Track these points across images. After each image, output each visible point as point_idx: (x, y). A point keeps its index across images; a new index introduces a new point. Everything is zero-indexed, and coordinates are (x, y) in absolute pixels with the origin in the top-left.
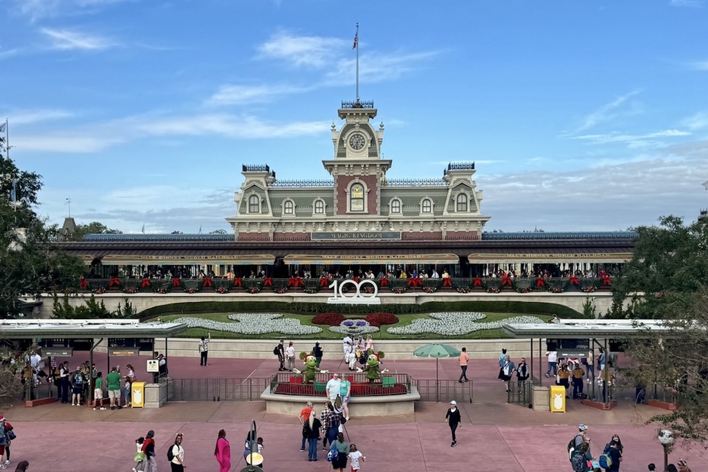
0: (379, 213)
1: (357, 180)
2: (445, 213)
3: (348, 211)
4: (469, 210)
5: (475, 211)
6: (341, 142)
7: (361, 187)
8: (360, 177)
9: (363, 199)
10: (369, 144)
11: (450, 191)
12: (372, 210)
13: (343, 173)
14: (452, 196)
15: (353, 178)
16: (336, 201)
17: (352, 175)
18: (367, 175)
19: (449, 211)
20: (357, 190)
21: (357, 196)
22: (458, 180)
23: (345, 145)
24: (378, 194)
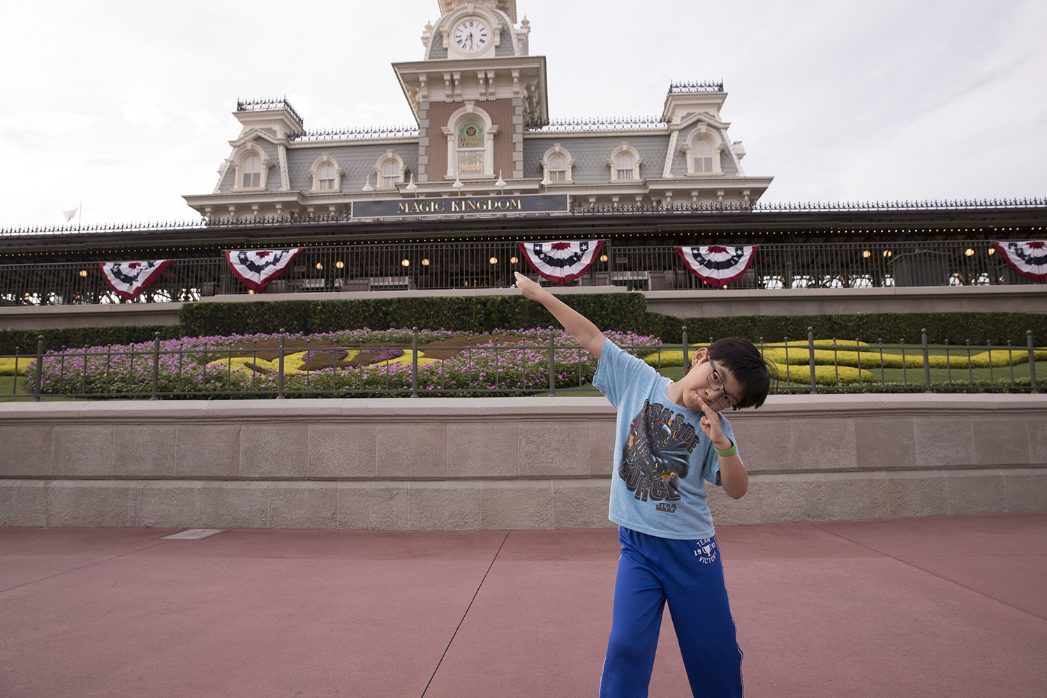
1: (469, 108)
2: (668, 177)
3: (450, 174)
4: (719, 172)
6: (439, 37)
7: (478, 127)
8: (477, 103)
9: (484, 151)
10: (498, 39)
11: (675, 136)
12: (506, 173)
13: (440, 95)
14: (679, 146)
15: (462, 104)
16: (424, 159)
17: (458, 99)
18: (491, 98)
20: (472, 132)
23: (445, 41)
24: (518, 139)
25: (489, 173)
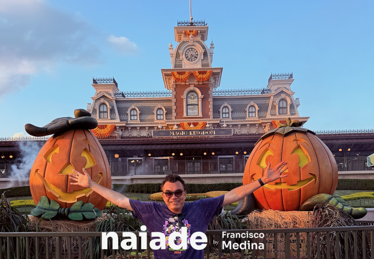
1: (192, 88)
2: (269, 116)
3: (185, 115)
4: (289, 113)
6: (178, 55)
7: (195, 95)
8: (195, 85)
9: (198, 105)
11: (272, 98)
12: (205, 115)
14: (274, 103)
17: (187, 84)
19: (271, 115)
20: (192, 97)
21: (192, 103)
22: (278, 88)
23: (181, 57)
24: (211, 100)
25: (201, 115)
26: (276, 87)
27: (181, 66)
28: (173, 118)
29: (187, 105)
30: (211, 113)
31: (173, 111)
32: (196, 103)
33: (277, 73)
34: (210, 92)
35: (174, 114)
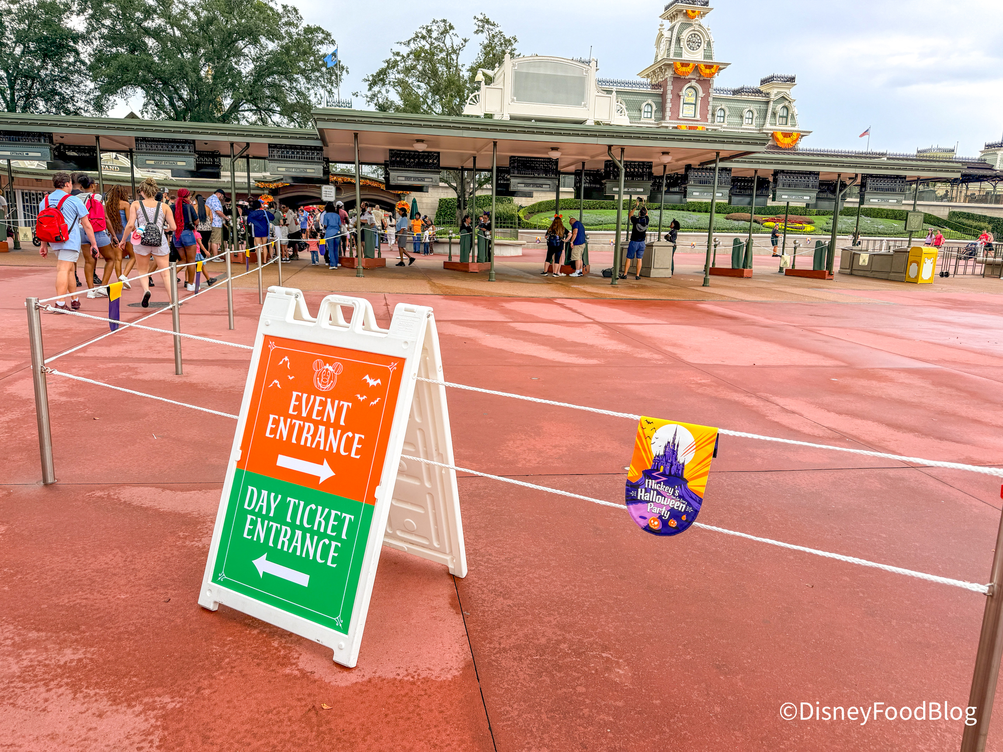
0: (710, 120)
1: (693, 84)
2: (768, 126)
3: (681, 116)
4: (789, 124)
5: (794, 126)
7: (694, 92)
8: (696, 81)
9: (695, 105)
10: (706, 46)
11: (771, 103)
12: (704, 118)
14: (774, 109)
16: (669, 105)
17: (687, 77)
18: (701, 79)
19: (771, 124)
20: (690, 94)
21: (689, 102)
22: (779, 93)
23: (682, 44)
24: (710, 99)
25: (698, 117)
26: (775, 91)
27: (680, 55)
28: (667, 118)
29: (684, 104)
30: (709, 116)
31: (668, 109)
32: (694, 102)
33: (779, 75)
34: (710, 90)
35: (668, 114)
